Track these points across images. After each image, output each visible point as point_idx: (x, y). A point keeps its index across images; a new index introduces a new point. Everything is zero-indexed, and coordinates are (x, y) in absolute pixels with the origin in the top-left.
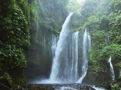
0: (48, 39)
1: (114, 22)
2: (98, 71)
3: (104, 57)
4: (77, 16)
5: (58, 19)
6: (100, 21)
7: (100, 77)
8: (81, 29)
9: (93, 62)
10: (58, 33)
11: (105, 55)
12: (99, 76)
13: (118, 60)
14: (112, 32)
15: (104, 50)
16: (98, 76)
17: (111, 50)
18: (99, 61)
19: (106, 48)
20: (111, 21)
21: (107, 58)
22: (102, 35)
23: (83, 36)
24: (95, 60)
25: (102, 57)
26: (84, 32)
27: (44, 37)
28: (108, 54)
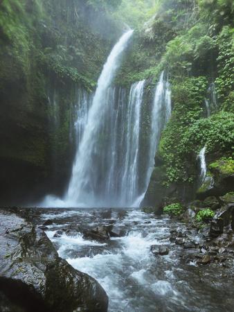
0: (65, 101)
1: (229, 52)
2: (174, 179)
3: (191, 145)
4: (142, 39)
5: (94, 47)
6: (195, 50)
7: (177, 192)
8: (150, 73)
9: (166, 157)
10: (92, 85)
11: (194, 140)
12: (175, 191)
13: (221, 151)
14: (224, 79)
15: (194, 128)
16: (172, 190)
17: (209, 128)
18: (180, 154)
19: (199, 121)
20: (224, 51)
21: (198, 148)
22: (197, 89)
23: (154, 92)
24: (170, 151)
25: (186, 145)
26: (157, 81)
27: (56, 96)
28: (201, 138)
